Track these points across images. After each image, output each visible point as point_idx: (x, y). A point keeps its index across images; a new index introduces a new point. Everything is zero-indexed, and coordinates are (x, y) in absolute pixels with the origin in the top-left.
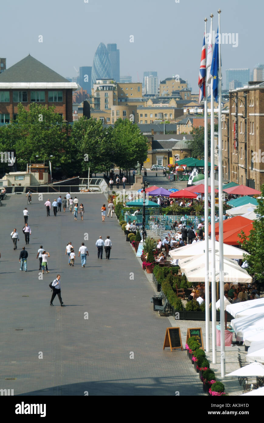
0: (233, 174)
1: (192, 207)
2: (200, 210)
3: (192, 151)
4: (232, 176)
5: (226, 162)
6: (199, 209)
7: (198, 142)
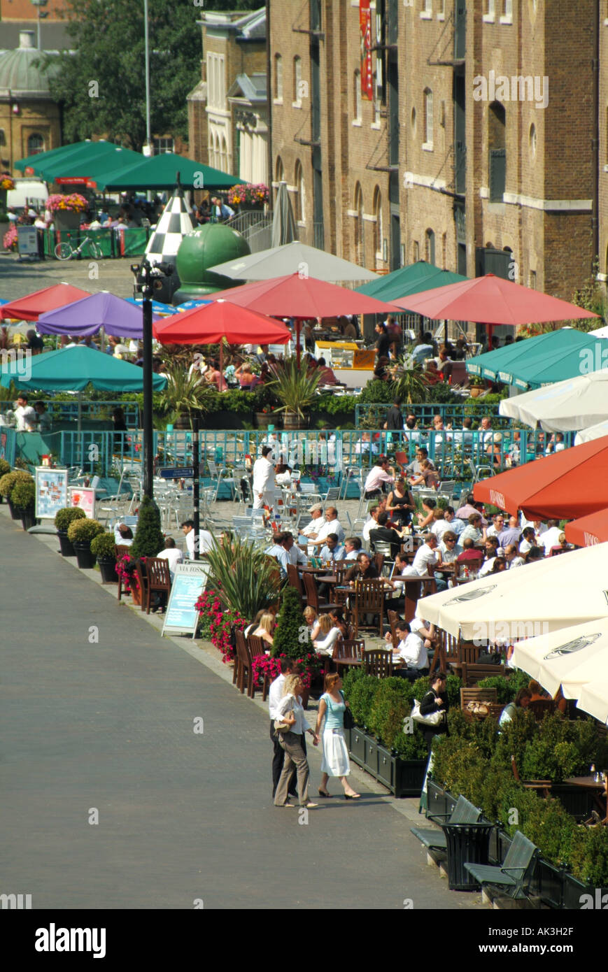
0: (352, 222)
1: (267, 388)
2: (304, 402)
3: (68, 109)
4: (346, 236)
5: (298, 161)
6: (302, 397)
7: (97, 65)
